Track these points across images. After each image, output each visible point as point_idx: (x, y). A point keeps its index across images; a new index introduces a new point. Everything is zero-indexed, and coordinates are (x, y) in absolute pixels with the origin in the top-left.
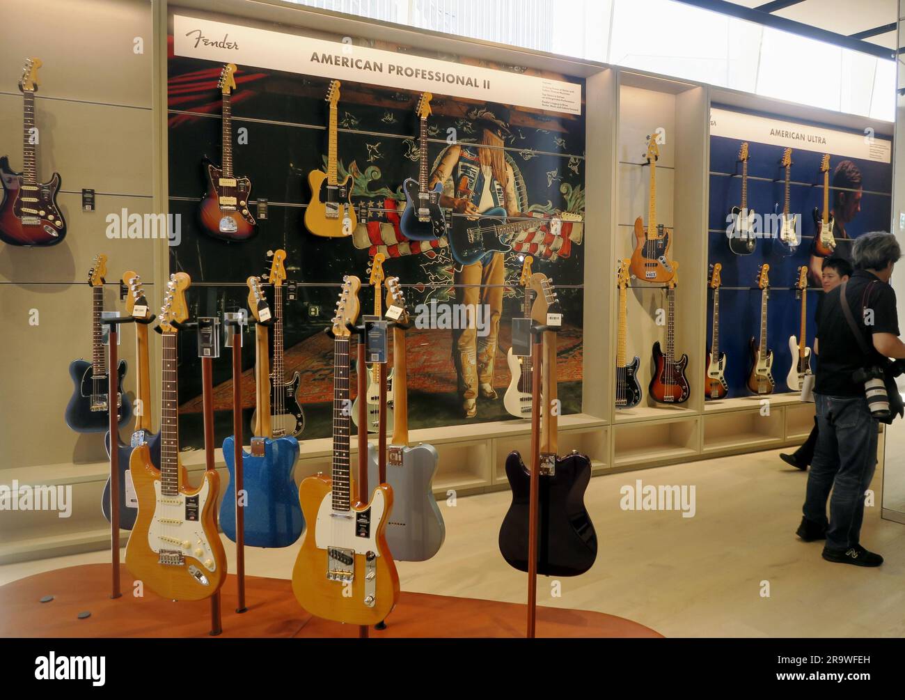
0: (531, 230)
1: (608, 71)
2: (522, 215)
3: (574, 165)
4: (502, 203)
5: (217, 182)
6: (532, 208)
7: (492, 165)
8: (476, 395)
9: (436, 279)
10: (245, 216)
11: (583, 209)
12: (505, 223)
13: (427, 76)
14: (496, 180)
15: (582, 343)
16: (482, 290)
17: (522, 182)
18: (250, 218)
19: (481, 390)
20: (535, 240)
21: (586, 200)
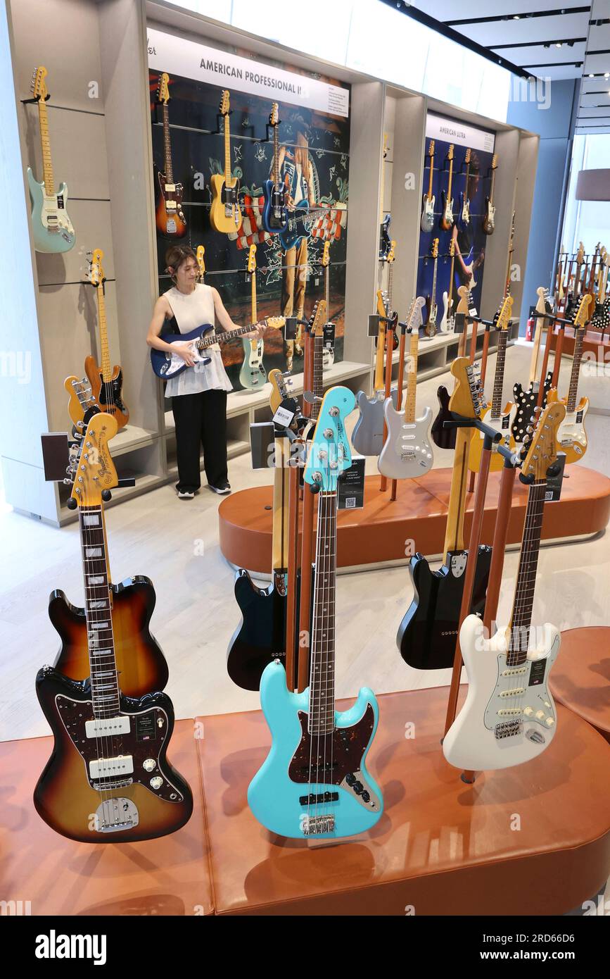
0: (321, 218)
1: (377, 84)
2: (317, 206)
3: (344, 161)
4: (306, 197)
5: (164, 188)
6: (322, 200)
7: (302, 163)
8: (292, 354)
9: (273, 263)
10: (180, 217)
11: (347, 199)
12: (308, 213)
13: (267, 83)
14: (304, 176)
15: (344, 307)
16: (296, 269)
17: (317, 177)
18: (183, 220)
19: (295, 349)
20: (323, 227)
21: (350, 191)
